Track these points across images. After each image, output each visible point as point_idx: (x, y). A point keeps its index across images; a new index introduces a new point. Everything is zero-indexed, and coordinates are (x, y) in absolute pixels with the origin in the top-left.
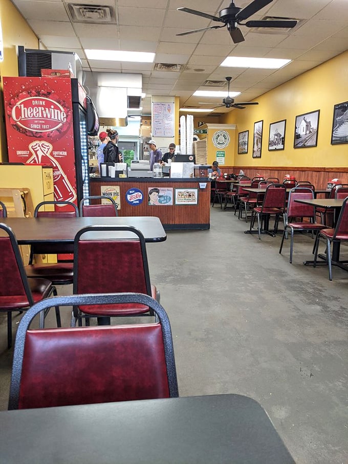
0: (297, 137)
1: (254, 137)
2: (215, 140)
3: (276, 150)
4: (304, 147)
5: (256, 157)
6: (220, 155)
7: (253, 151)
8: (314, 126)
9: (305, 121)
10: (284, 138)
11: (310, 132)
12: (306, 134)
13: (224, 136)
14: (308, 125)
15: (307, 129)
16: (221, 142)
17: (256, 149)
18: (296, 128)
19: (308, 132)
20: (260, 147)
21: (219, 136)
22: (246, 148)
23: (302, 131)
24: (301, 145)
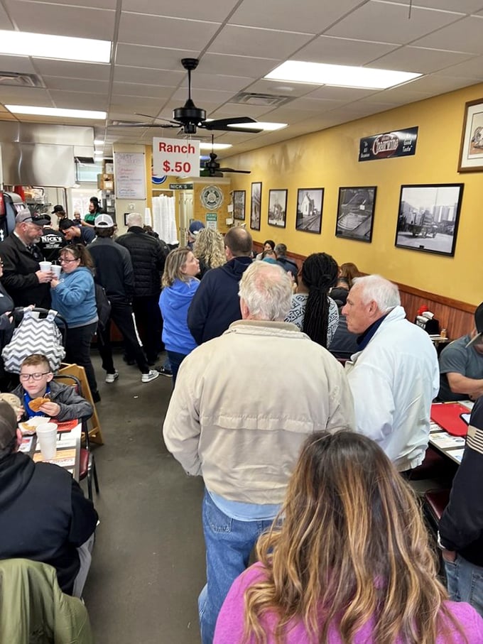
0: (299, 216)
1: (252, 201)
2: (204, 198)
3: (276, 226)
4: (307, 230)
5: (254, 229)
6: (212, 219)
7: (251, 220)
8: (318, 206)
9: (308, 198)
10: (285, 213)
11: (313, 213)
12: (309, 215)
13: (215, 193)
14: (311, 204)
15: (310, 210)
16: (212, 201)
17: (254, 217)
18: (298, 204)
19: (311, 213)
20: (258, 216)
21: (208, 193)
22: (243, 213)
23: (305, 211)
24: (304, 227)
